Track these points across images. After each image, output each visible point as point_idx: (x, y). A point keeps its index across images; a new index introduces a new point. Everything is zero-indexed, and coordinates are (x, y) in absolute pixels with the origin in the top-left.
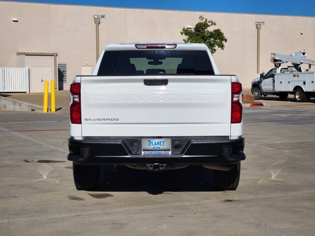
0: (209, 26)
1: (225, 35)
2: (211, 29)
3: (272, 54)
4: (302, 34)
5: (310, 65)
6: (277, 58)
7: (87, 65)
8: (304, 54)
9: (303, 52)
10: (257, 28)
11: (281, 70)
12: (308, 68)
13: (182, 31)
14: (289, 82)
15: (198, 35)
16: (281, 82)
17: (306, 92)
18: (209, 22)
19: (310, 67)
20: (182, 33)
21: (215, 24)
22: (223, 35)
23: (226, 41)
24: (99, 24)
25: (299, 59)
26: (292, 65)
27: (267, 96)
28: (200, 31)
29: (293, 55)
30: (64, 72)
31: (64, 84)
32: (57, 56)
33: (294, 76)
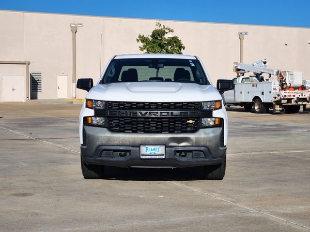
0: (167, 33)
1: (182, 42)
2: (168, 36)
3: (235, 63)
4: (286, 45)
5: (270, 75)
6: (239, 68)
7: (63, 74)
8: (265, 63)
9: (264, 61)
10: (240, 38)
11: (242, 80)
12: (268, 78)
13: (138, 38)
14: (248, 92)
15: (154, 42)
16: (241, 93)
17: (264, 103)
18: (166, 29)
19: (270, 77)
20: (138, 41)
21: (172, 31)
22: (180, 43)
23: (184, 49)
24: (76, 33)
25: (259, 68)
26: (254, 75)
27: (231, 107)
28: (156, 38)
29: (255, 64)
30: (38, 81)
31: (38, 93)
32: (29, 64)
33: (253, 86)
